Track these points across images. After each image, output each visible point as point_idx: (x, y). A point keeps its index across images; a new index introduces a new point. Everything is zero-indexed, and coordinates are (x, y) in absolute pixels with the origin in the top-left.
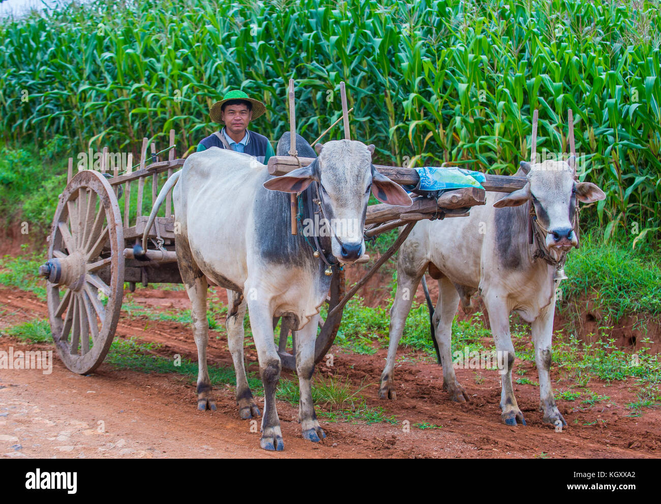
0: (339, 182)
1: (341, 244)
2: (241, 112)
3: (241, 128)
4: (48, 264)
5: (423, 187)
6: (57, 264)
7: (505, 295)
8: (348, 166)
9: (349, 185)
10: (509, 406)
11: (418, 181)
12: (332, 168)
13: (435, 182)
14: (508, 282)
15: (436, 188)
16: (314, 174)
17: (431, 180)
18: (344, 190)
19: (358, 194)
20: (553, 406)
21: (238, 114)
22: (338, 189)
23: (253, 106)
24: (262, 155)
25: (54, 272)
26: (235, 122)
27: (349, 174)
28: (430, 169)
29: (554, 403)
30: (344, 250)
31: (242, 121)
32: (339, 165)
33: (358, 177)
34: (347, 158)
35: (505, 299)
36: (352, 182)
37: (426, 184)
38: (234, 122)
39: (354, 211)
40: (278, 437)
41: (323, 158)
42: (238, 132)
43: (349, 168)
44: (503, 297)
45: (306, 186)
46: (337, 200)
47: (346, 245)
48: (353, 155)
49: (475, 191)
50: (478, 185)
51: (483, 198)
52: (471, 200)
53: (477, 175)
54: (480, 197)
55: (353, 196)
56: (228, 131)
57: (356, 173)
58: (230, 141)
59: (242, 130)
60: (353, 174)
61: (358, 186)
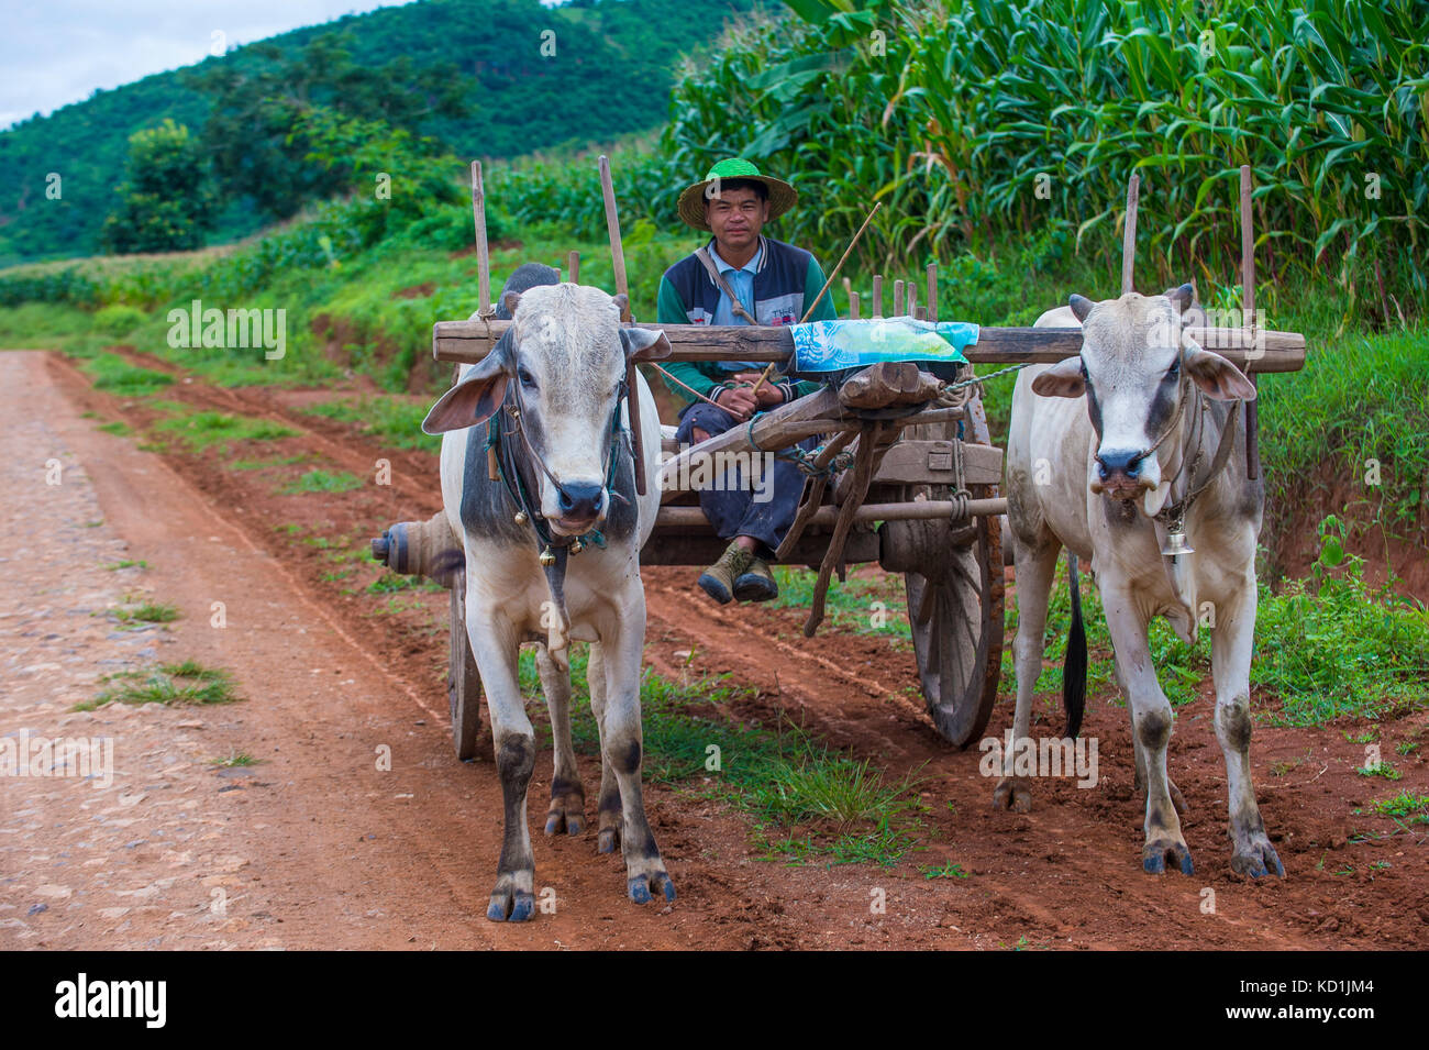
1: (559, 485)
2: (744, 206)
3: (743, 239)
4: (386, 536)
5: (804, 364)
6: (400, 535)
7: (1126, 583)
8: (574, 331)
9: (571, 368)
10: (1156, 829)
11: (792, 351)
13: (837, 353)
14: (1124, 556)
15: (838, 366)
17: (823, 349)
18: (563, 379)
20: (1251, 831)
21: (736, 209)
23: (771, 189)
24: (795, 290)
25: (395, 552)
26: (731, 226)
27: (574, 345)
28: (829, 326)
29: (1254, 824)
30: (565, 498)
31: (746, 224)
33: (595, 357)
34: (571, 317)
35: (1126, 592)
36: (579, 365)
37: (811, 357)
38: (728, 225)
39: (586, 422)
40: (520, 892)
41: (521, 319)
42: (740, 246)
43: (574, 335)
44: (1122, 588)
47: (570, 486)
48: (582, 312)
49: (891, 369)
50: (948, 353)
51: (912, 385)
52: (885, 390)
53: (955, 332)
54: (904, 382)
55: (582, 391)
56: (720, 245)
57: (590, 349)
58: (722, 267)
59: (751, 242)
60: (582, 349)
61: (594, 375)
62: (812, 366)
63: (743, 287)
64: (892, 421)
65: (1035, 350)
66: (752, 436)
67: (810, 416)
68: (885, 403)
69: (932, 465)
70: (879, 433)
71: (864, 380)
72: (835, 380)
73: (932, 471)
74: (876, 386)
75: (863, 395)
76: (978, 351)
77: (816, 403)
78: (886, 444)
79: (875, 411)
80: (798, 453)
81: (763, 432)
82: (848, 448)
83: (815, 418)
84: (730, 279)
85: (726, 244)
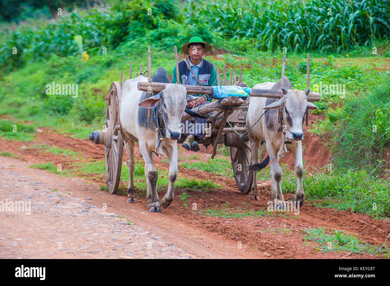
0: (172, 104)
1: (170, 132)
2: (198, 49)
3: (198, 58)
4: (93, 134)
5: (215, 96)
6: (97, 133)
8: (177, 97)
9: (176, 106)
10: (278, 200)
11: (213, 93)
12: (170, 97)
13: (222, 94)
15: (223, 97)
16: (161, 98)
17: (220, 93)
18: (174, 108)
19: (181, 112)
22: (171, 108)
23: (206, 45)
24: (209, 73)
27: (177, 101)
28: (221, 87)
30: (172, 135)
31: (199, 54)
32: (173, 97)
33: (181, 104)
34: (176, 93)
36: (178, 105)
37: (217, 94)
39: (178, 118)
41: (166, 92)
42: (196, 60)
43: (177, 98)
45: (156, 104)
46: (171, 112)
47: (173, 133)
48: (179, 92)
49: (233, 98)
50: (246, 94)
51: (238, 101)
52: (231, 102)
53: (247, 90)
54: (236, 101)
55: (178, 111)
56: (191, 59)
57: (181, 102)
58: (191, 65)
59: (199, 59)
60: (179, 101)
61: (181, 108)
62: (217, 96)
63: (196, 71)
64: (232, 109)
65: (263, 94)
66: (199, 111)
67: (214, 107)
68: (231, 105)
69: (240, 118)
70: (229, 111)
71: (227, 100)
72: (220, 99)
73: (240, 119)
74: (230, 101)
75: (226, 103)
76: (251, 94)
77: (215, 104)
78: (230, 113)
79: (229, 106)
80: (209, 115)
81: (202, 110)
82: (221, 114)
83: (215, 108)
84: (193, 68)
85: (193, 59)
